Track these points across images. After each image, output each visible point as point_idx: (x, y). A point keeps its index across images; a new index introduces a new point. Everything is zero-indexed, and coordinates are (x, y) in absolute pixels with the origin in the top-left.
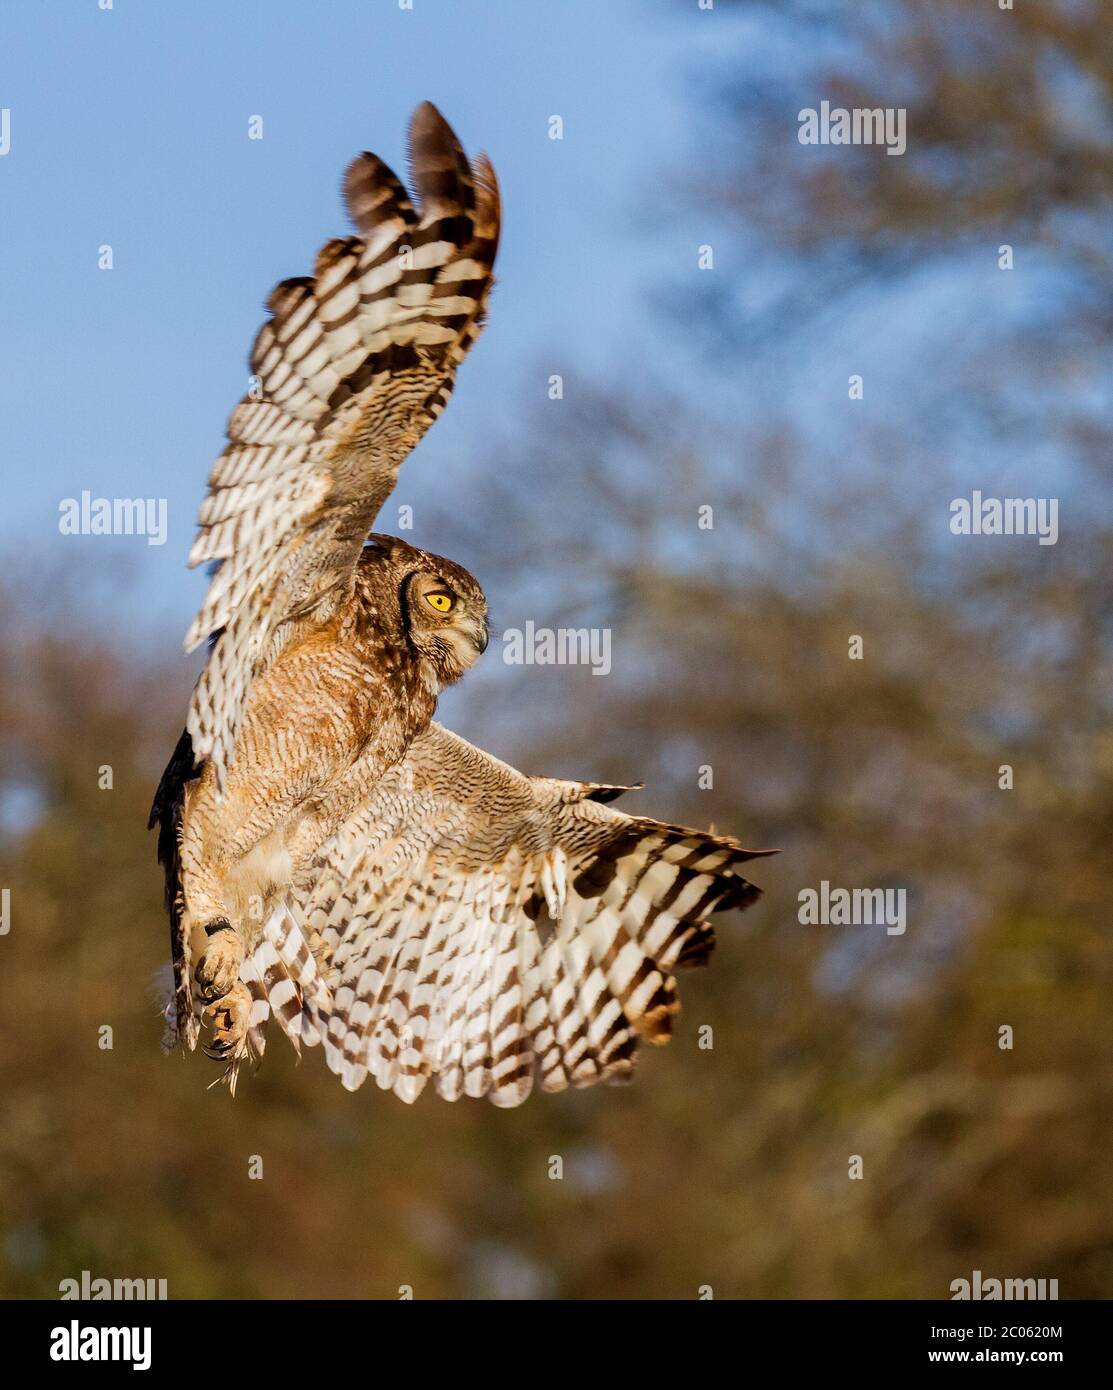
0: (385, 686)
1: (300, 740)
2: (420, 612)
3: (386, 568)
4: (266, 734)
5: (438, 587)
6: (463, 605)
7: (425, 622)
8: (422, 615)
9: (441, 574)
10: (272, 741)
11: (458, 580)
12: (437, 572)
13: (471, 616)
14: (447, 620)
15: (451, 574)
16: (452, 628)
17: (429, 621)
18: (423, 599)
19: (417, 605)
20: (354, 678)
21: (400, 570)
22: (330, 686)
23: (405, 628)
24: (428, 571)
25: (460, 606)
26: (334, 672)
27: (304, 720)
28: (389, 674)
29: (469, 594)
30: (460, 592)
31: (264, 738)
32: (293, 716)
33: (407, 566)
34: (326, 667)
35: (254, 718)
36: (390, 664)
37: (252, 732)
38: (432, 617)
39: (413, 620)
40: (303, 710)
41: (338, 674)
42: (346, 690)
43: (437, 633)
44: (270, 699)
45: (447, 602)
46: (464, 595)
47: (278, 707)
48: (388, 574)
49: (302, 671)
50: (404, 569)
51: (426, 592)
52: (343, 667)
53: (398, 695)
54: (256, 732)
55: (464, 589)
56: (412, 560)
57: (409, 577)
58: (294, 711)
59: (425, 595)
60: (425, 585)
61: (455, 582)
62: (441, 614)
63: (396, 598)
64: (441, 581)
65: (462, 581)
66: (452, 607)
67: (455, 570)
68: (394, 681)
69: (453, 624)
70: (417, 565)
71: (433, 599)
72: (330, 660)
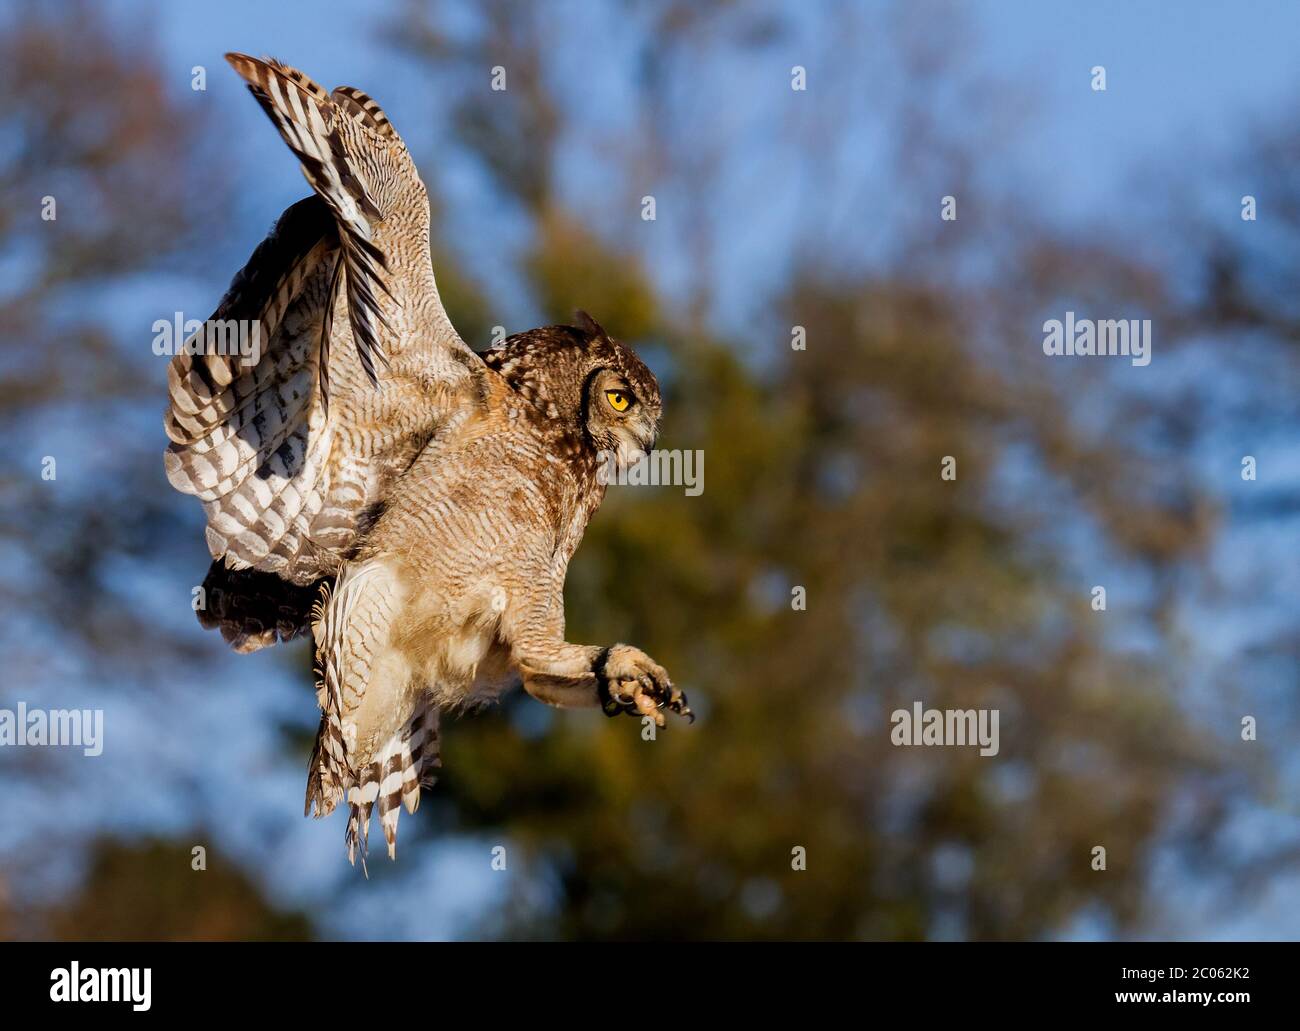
0: (567, 471)
1: (501, 514)
2: (598, 408)
3: (576, 358)
4: (467, 515)
5: (620, 387)
6: (640, 407)
7: (601, 418)
8: (599, 411)
9: (626, 375)
10: (475, 520)
11: (641, 384)
12: (624, 372)
13: (644, 421)
14: (622, 419)
15: (635, 377)
16: (624, 427)
17: (605, 417)
18: (604, 394)
19: (597, 400)
20: (538, 457)
21: (590, 363)
22: (515, 462)
23: (582, 417)
24: (615, 369)
25: (636, 409)
26: (518, 449)
27: (498, 494)
28: (570, 462)
29: (648, 399)
30: (639, 395)
31: (466, 520)
32: (486, 491)
33: (599, 360)
34: (510, 446)
35: (450, 503)
36: (570, 452)
37: (453, 518)
38: (607, 413)
39: (591, 414)
40: (494, 484)
41: (522, 451)
42: (531, 466)
43: (610, 429)
44: (461, 481)
45: (624, 404)
46: (643, 399)
47: (470, 486)
48: (575, 365)
49: (487, 449)
50: (594, 362)
51: (609, 389)
52: (527, 447)
53: (580, 480)
54: (457, 516)
55: (645, 393)
56: (605, 356)
57: (596, 371)
58: (485, 487)
59: (608, 392)
60: (610, 382)
61: (638, 385)
62: (617, 413)
63: (578, 389)
64: (624, 381)
65: (645, 385)
66: (627, 409)
67: (641, 373)
68: (576, 469)
69: (626, 425)
70: (607, 363)
71: (612, 397)
72: (512, 439)
